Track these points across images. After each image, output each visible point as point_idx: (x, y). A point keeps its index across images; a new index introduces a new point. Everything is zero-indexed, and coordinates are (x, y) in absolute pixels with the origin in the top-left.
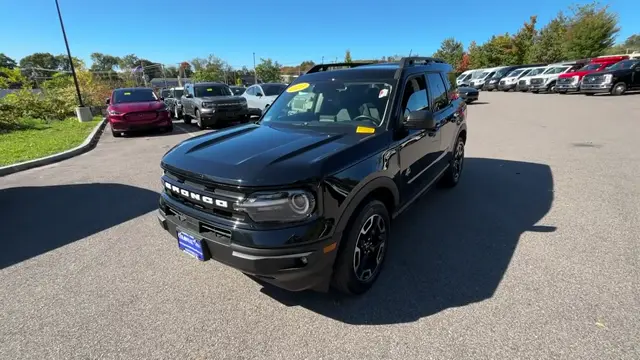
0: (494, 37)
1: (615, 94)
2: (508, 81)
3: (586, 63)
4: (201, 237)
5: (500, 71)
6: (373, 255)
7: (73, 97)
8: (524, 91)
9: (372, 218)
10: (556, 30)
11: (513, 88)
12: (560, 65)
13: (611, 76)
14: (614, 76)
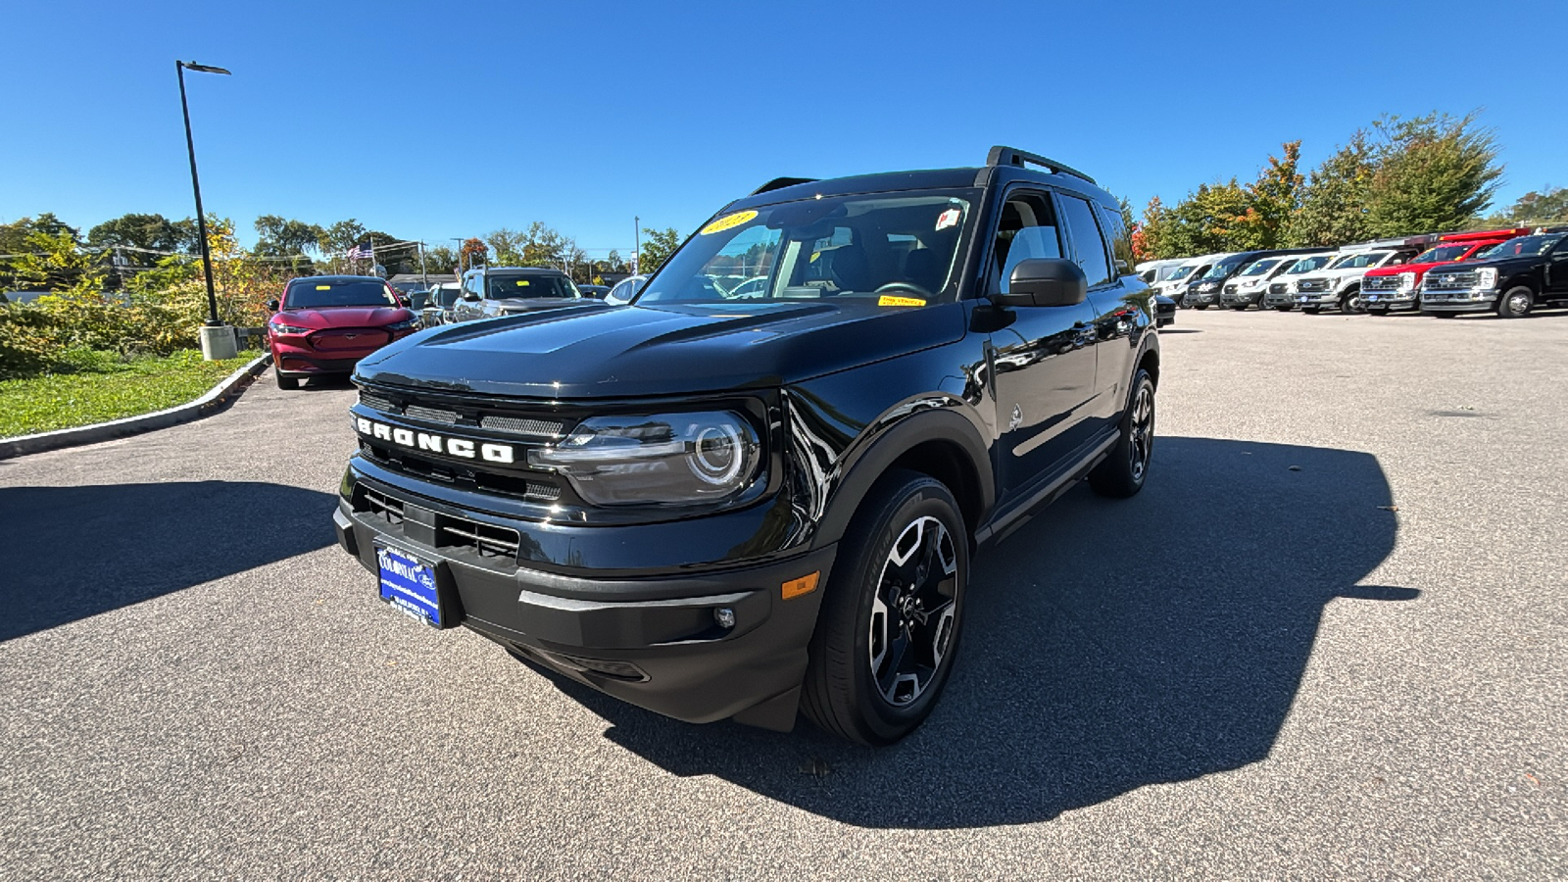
0: (1204, 189)
1: (1508, 314)
2: (1244, 284)
3: (1429, 244)
4: (436, 556)
5: (1224, 263)
6: (924, 634)
7: (196, 304)
8: (1285, 308)
9: (920, 522)
10: (1349, 174)
11: (1258, 302)
12: (1367, 249)
13: (1493, 271)
14: (1501, 272)
